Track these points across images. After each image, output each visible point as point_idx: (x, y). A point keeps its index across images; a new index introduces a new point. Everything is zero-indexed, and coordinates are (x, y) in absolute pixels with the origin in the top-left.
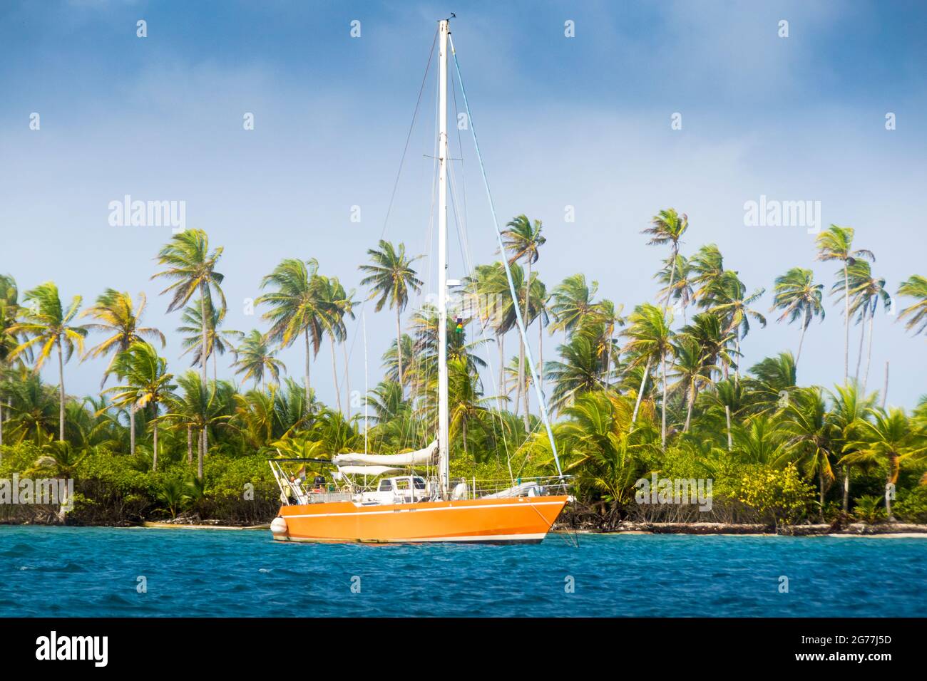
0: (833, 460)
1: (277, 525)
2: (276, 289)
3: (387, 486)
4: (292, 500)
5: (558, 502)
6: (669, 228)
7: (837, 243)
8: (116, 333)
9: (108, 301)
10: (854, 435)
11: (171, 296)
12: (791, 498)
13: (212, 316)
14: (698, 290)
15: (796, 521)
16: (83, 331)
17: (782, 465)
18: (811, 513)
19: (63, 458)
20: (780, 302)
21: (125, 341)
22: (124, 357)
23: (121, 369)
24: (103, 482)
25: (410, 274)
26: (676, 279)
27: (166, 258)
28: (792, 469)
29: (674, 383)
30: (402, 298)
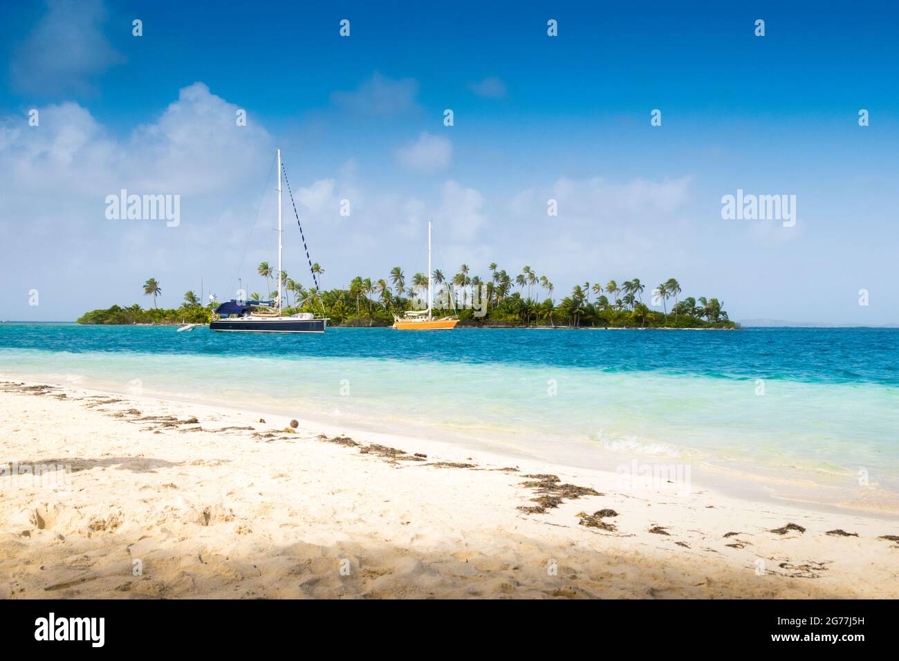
0: (526, 313)
1: (394, 326)
2: (415, 279)
3: (418, 318)
4: (397, 321)
5: (456, 321)
6: (494, 267)
7: (527, 269)
8: (382, 288)
9: (381, 282)
10: (530, 308)
11: (393, 281)
12: (517, 321)
13: (402, 284)
14: (501, 279)
15: (519, 325)
16: (375, 288)
17: (516, 314)
18: (522, 323)
19: (371, 313)
20: (518, 281)
21: (384, 290)
22: (383, 293)
23: (382, 295)
24: (379, 318)
25: (442, 276)
26: (496, 276)
27: (392, 273)
28: (518, 315)
29: (496, 298)
30: (441, 281)
